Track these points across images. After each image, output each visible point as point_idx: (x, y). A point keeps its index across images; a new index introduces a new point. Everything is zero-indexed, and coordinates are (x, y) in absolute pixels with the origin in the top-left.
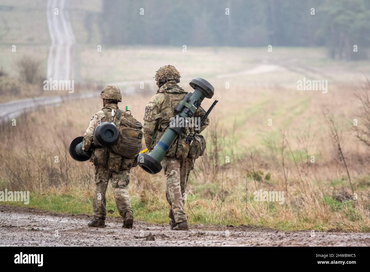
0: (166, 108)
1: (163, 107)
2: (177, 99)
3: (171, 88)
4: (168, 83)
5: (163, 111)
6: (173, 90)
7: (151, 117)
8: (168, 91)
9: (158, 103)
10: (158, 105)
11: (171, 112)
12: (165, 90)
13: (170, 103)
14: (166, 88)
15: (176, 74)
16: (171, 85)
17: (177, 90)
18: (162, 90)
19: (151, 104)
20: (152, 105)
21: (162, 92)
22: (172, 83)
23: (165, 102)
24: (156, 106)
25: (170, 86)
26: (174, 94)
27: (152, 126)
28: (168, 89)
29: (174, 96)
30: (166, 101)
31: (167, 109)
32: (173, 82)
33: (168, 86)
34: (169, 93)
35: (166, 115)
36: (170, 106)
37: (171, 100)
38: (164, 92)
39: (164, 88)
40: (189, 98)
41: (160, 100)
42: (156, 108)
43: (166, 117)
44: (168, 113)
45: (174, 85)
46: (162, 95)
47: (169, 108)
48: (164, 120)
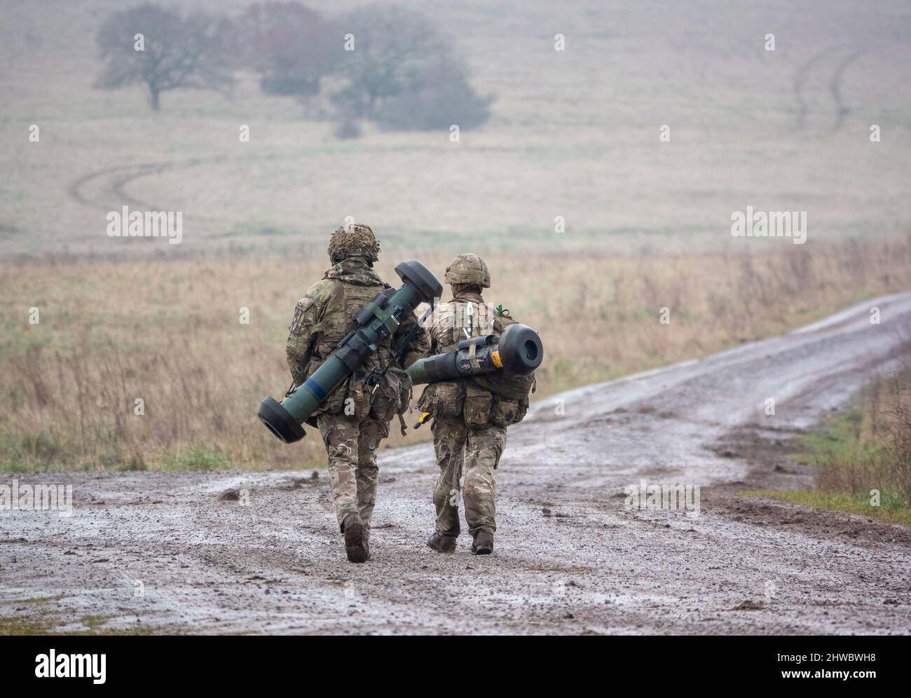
0: (335, 311)
1: (328, 310)
2: (359, 295)
3: (351, 272)
4: (347, 261)
5: (328, 318)
6: (354, 277)
7: (300, 325)
8: (342, 277)
9: (318, 299)
10: (317, 304)
11: (342, 321)
12: (339, 273)
13: (342, 303)
14: (341, 270)
15: (368, 246)
16: (352, 265)
17: (362, 278)
18: (332, 274)
19: (306, 299)
20: (306, 301)
21: (332, 279)
22: (355, 262)
23: (332, 299)
24: (313, 304)
25: (349, 267)
26: (355, 286)
27: (301, 344)
28: (345, 273)
29: (354, 288)
30: (335, 298)
31: (335, 315)
32: (359, 260)
33: (346, 268)
34: (345, 281)
35: (331, 326)
36: (343, 308)
37: (345, 297)
38: (334, 278)
39: (337, 270)
40: (386, 300)
41: (323, 293)
42: (312, 310)
43: (332, 331)
44: (336, 322)
45: (358, 266)
46: (331, 283)
47: (340, 312)
48: (327, 335)
